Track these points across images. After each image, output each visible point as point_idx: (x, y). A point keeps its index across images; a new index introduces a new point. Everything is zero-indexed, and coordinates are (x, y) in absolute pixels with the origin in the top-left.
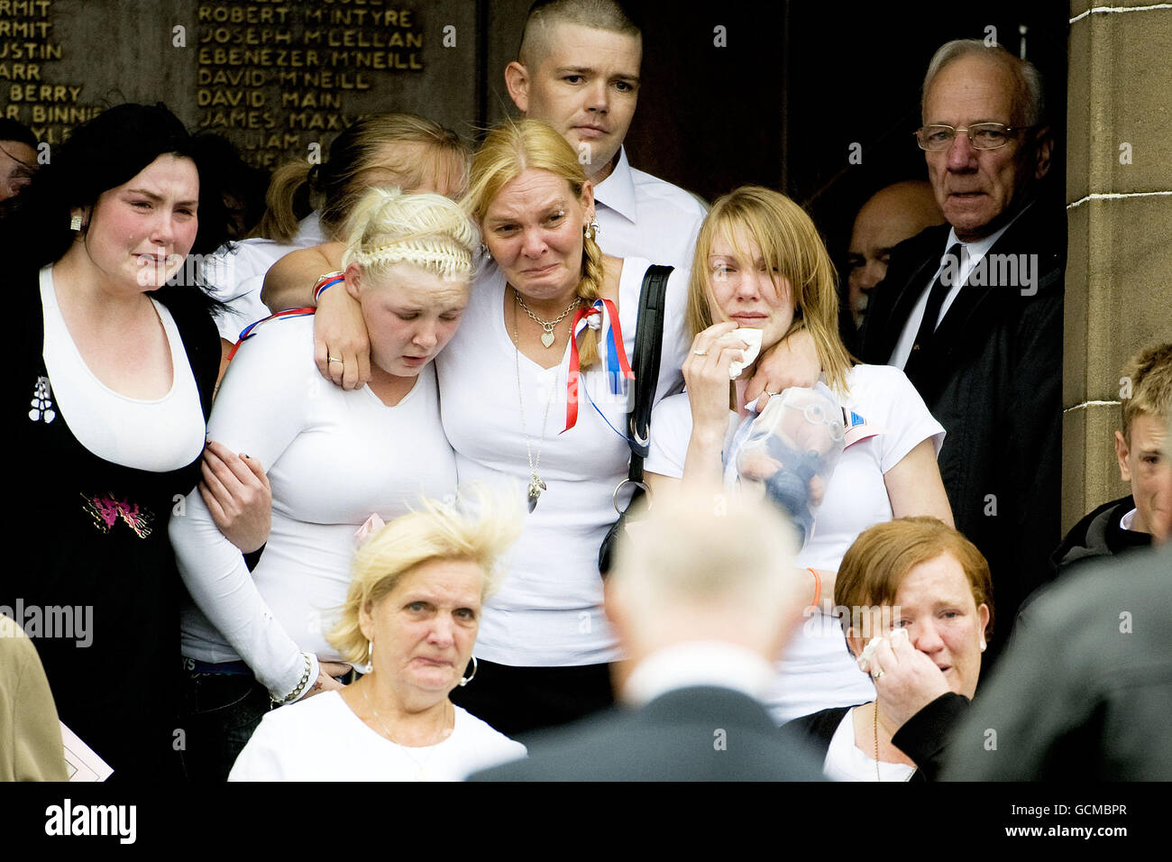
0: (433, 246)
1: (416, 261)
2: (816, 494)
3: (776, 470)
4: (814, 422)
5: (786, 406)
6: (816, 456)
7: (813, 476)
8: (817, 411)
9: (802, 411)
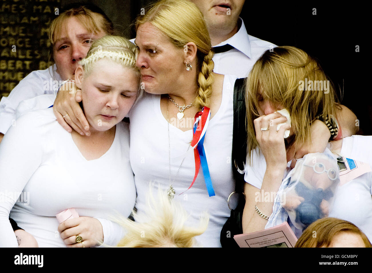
0: (121, 52)
1: (111, 57)
2: (325, 211)
3: (299, 203)
4: (319, 173)
5: (304, 165)
6: (321, 191)
7: (321, 201)
8: (321, 166)
9: (313, 168)
